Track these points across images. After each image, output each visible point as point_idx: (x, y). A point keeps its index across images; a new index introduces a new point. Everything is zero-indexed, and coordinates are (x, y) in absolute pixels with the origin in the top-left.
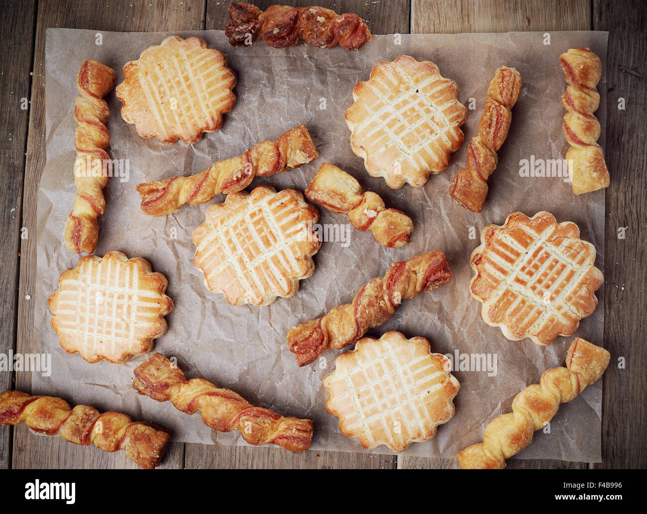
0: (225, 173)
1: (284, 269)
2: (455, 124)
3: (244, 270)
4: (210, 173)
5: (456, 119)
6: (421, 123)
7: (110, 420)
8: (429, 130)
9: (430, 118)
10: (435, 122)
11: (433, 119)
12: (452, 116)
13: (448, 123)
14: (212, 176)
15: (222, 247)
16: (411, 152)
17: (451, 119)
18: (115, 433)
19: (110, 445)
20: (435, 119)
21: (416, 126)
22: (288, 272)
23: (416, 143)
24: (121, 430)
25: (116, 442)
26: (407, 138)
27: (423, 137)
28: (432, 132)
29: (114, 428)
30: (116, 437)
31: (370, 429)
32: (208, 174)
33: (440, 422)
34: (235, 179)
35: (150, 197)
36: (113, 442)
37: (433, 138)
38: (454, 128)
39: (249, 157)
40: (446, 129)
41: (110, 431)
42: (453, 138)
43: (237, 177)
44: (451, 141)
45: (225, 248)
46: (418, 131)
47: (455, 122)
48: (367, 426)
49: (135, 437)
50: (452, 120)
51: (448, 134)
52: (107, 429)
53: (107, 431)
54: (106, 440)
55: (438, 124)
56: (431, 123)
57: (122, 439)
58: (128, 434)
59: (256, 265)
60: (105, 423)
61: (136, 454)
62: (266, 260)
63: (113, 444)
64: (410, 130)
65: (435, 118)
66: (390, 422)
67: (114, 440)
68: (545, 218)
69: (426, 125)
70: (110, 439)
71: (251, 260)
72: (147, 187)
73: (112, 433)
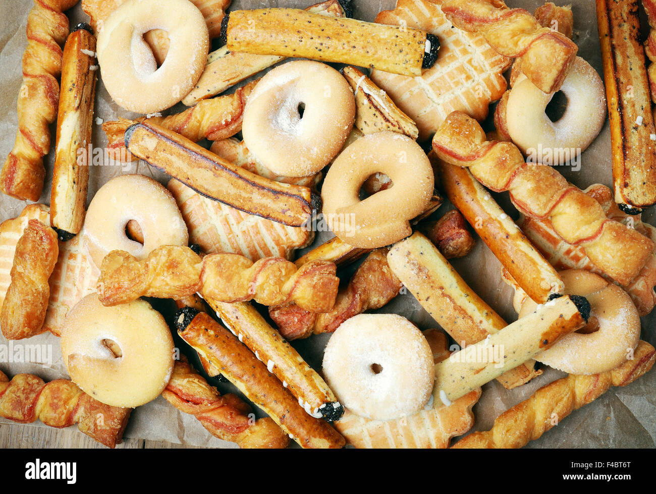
0: (211, 115)
1: (279, 235)
2: (497, 69)
3: (229, 234)
4: (193, 114)
5: (498, 64)
6: (455, 66)
7: (58, 388)
8: (464, 76)
9: (466, 60)
10: (472, 66)
11: (470, 62)
12: (493, 60)
13: (488, 67)
14: (196, 118)
15: (204, 204)
16: (441, 102)
17: (492, 63)
18: (66, 402)
19: (60, 418)
20: (473, 63)
21: (449, 70)
22: (282, 239)
23: (448, 90)
24: (73, 400)
25: (67, 413)
26: (437, 84)
27: (457, 83)
28: (468, 78)
29: (64, 396)
30: (67, 407)
31: (370, 436)
32: (191, 115)
33: (455, 434)
34: (224, 123)
35: (119, 138)
36: (63, 414)
37: (468, 85)
38: (496, 75)
39: (243, 98)
40: (484, 75)
41: (60, 400)
42: (494, 86)
43: (226, 121)
44: (491, 91)
45: (207, 206)
46: (451, 76)
47: (497, 67)
48: (366, 433)
49: (91, 405)
50: (493, 65)
51: (488, 81)
52: (55, 398)
53: (55, 401)
54: (55, 412)
55: (476, 69)
56: (467, 66)
57: (75, 410)
58: (82, 403)
59: (244, 228)
60: (52, 391)
61: (92, 427)
62: (256, 224)
63: (63, 417)
64: (441, 74)
65: (473, 61)
66: (395, 430)
67: (65, 411)
68: (600, 191)
69: (462, 70)
70: (60, 410)
71: (238, 223)
72: (115, 126)
73: (62, 403)
